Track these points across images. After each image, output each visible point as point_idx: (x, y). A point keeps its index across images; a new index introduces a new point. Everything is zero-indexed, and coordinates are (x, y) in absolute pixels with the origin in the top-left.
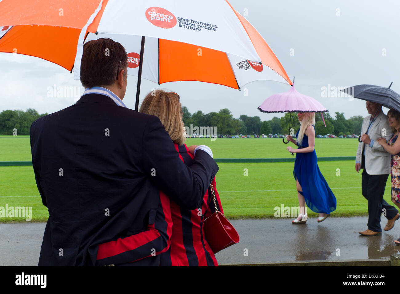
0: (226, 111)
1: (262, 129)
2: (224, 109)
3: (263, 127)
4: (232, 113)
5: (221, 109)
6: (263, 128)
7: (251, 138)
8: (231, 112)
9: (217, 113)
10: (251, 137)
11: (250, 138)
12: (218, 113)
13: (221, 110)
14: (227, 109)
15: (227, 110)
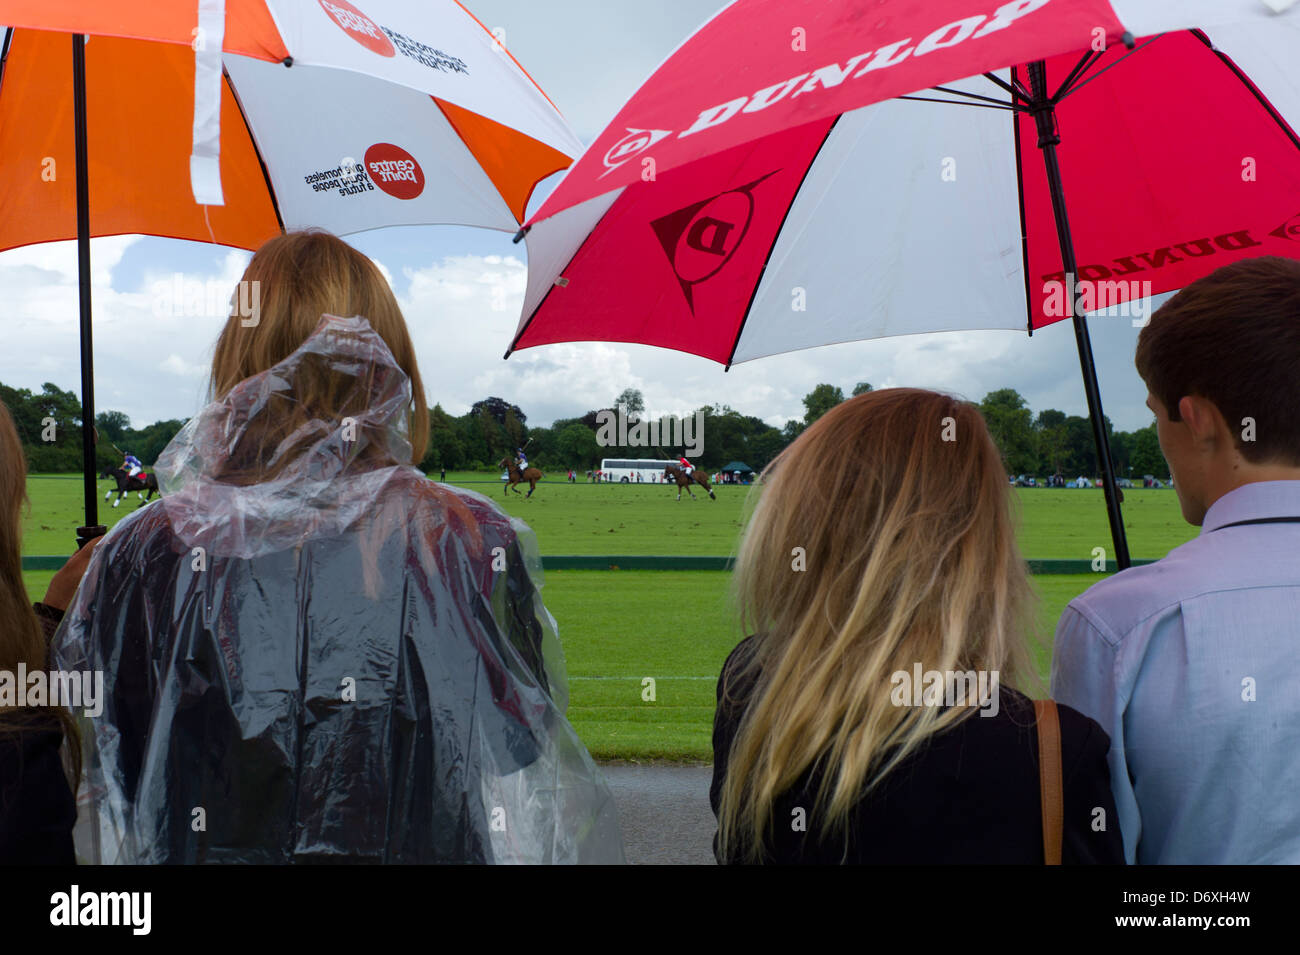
0: (1008, 397)
1: (1136, 458)
2: (1002, 392)
3: (1141, 452)
4: (1028, 403)
5: (992, 391)
6: (1142, 456)
7: (1135, 488)
8: (1024, 401)
9: (977, 405)
10: (1133, 485)
11: (1130, 487)
12: (981, 403)
13: (990, 394)
14: (1013, 391)
15: (1013, 395)
